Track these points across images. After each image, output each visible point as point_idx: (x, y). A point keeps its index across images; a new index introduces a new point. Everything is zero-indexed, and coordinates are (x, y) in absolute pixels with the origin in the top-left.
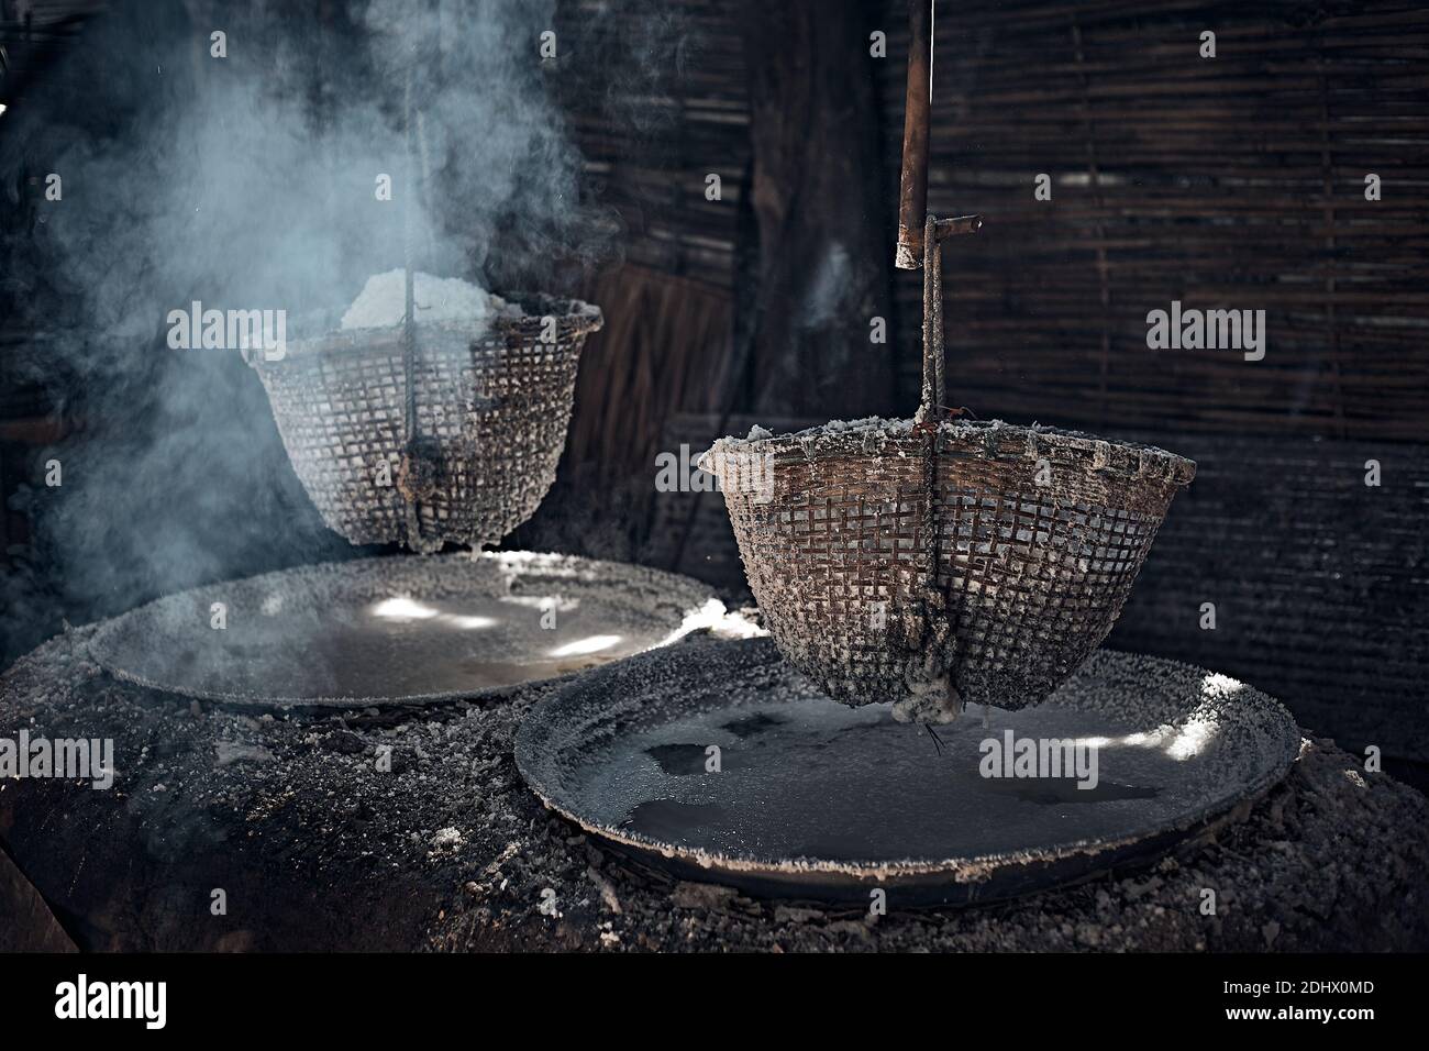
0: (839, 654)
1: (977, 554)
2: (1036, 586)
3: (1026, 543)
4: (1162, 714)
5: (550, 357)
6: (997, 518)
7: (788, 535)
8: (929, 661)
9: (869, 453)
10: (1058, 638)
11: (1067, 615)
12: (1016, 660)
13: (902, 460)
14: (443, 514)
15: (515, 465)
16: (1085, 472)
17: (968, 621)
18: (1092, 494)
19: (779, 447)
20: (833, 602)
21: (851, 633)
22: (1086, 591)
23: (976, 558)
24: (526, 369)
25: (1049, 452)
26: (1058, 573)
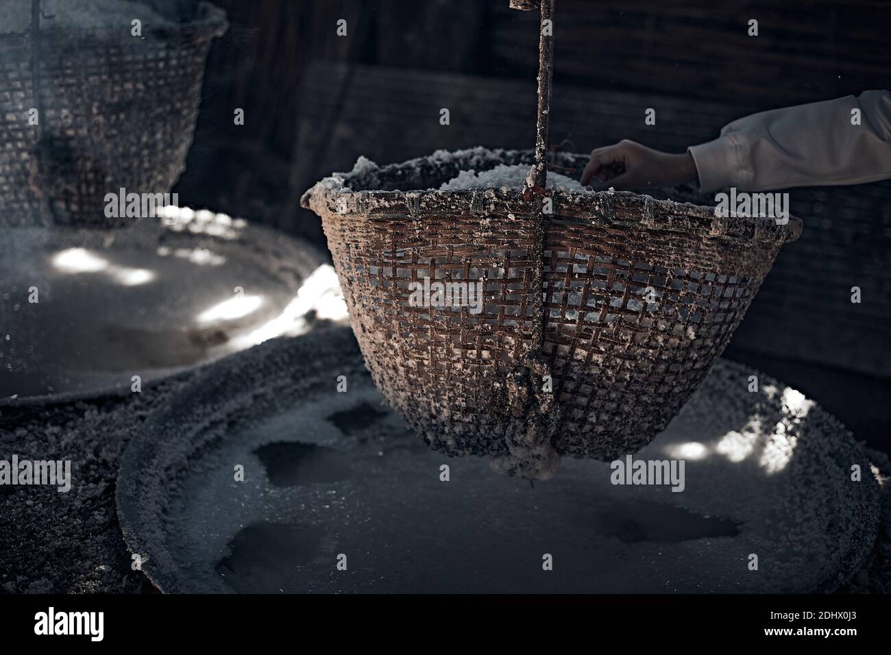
0: (439, 412)
1: (586, 323)
2: (644, 354)
3: (636, 313)
4: (730, 419)
5: (174, 62)
6: (608, 288)
7: (390, 291)
8: (532, 431)
9: (476, 214)
10: (661, 400)
11: (669, 379)
12: (617, 422)
13: (511, 222)
14: (74, 207)
15: (142, 162)
16: (700, 239)
17: (571, 386)
18: (705, 262)
19: (382, 201)
20: (435, 362)
21: (451, 394)
22: (691, 355)
23: (584, 327)
24: (151, 74)
25: (666, 221)
26: (665, 341)
